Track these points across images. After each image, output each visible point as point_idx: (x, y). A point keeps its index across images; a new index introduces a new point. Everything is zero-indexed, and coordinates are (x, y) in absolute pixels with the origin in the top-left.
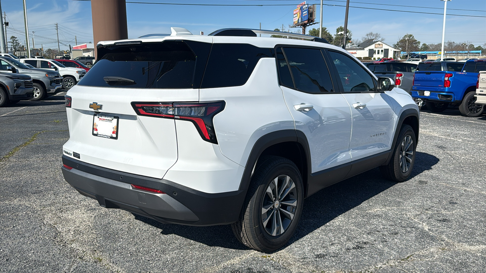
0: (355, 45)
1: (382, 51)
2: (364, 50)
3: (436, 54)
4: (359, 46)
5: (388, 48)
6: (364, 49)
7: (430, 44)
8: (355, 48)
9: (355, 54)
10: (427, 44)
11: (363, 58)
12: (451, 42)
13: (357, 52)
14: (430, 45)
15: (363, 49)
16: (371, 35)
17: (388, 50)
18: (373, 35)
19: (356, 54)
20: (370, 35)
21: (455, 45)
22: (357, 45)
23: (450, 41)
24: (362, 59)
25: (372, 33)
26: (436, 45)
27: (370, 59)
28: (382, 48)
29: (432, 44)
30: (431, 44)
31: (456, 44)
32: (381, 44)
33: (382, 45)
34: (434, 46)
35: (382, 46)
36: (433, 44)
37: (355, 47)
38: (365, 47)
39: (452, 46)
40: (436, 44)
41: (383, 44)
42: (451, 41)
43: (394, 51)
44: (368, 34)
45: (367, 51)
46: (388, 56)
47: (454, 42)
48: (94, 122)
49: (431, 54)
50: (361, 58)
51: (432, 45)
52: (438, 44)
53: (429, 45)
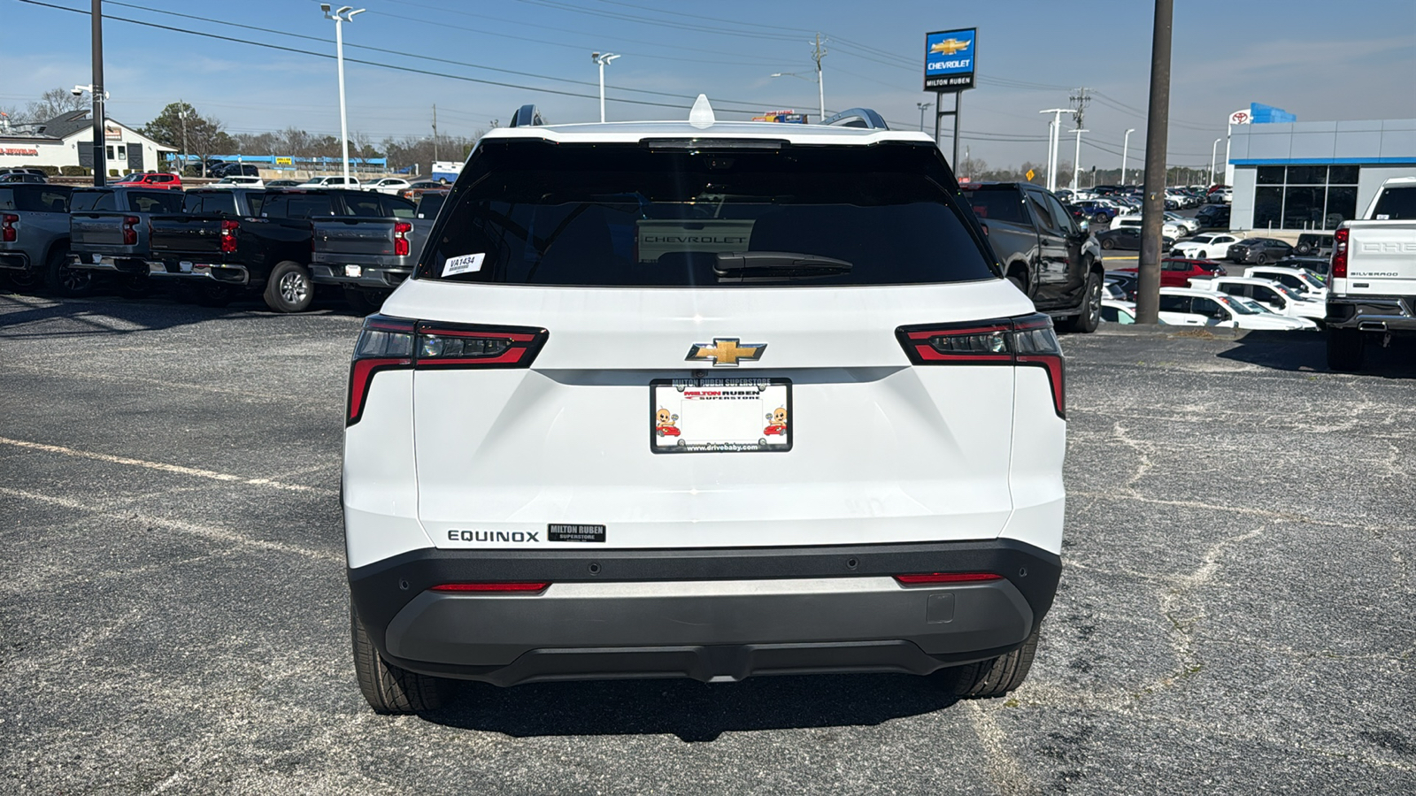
0: (29, 128)
1: (121, 149)
2: (62, 143)
3: (269, 162)
4: (41, 131)
5: (138, 142)
6: (60, 139)
7: (239, 133)
8: (30, 136)
9: (31, 155)
10: (230, 134)
11: (62, 168)
12: (297, 131)
13: (37, 150)
14: (240, 137)
15: (59, 141)
16: (61, 98)
17: (140, 146)
18: (68, 98)
19: (37, 155)
20: (56, 96)
21: (309, 140)
22: (36, 128)
23: (293, 129)
24: (60, 171)
25: (62, 91)
26: (256, 139)
27: (87, 173)
28: (121, 140)
29: (246, 135)
30: (243, 133)
31: (311, 138)
32: (116, 129)
33: (120, 131)
34: (252, 140)
35: (121, 135)
36: (248, 134)
37: (30, 133)
38: (65, 137)
39: (300, 143)
40: (256, 134)
41: (123, 128)
42: (295, 128)
43: (158, 152)
44: (50, 92)
45: (73, 146)
46: (142, 167)
47: (304, 133)
48: (658, 408)
49: (264, 162)
50: (56, 169)
51: (244, 138)
52: (263, 136)
53: (236, 136)
